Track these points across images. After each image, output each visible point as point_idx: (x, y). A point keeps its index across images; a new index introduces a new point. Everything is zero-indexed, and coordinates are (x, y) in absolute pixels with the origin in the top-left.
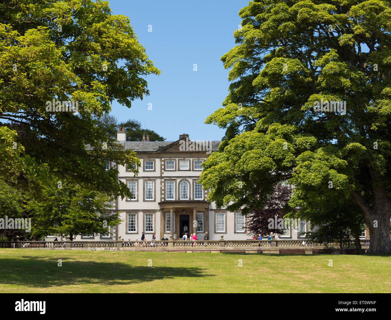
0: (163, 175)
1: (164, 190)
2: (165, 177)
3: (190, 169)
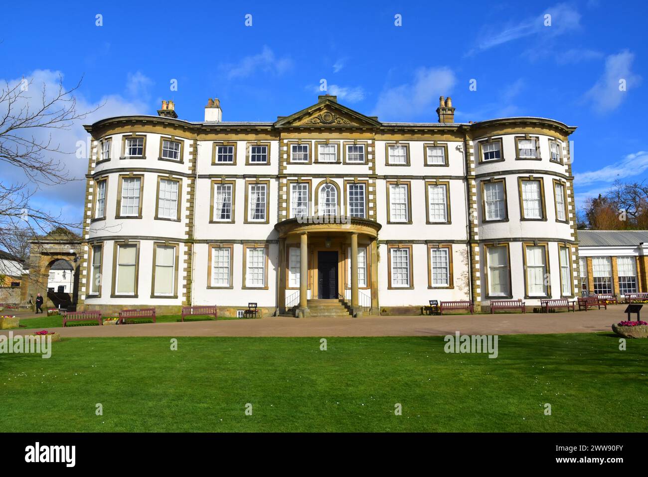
0: (285, 172)
1: (287, 201)
2: (290, 175)
3: (339, 161)
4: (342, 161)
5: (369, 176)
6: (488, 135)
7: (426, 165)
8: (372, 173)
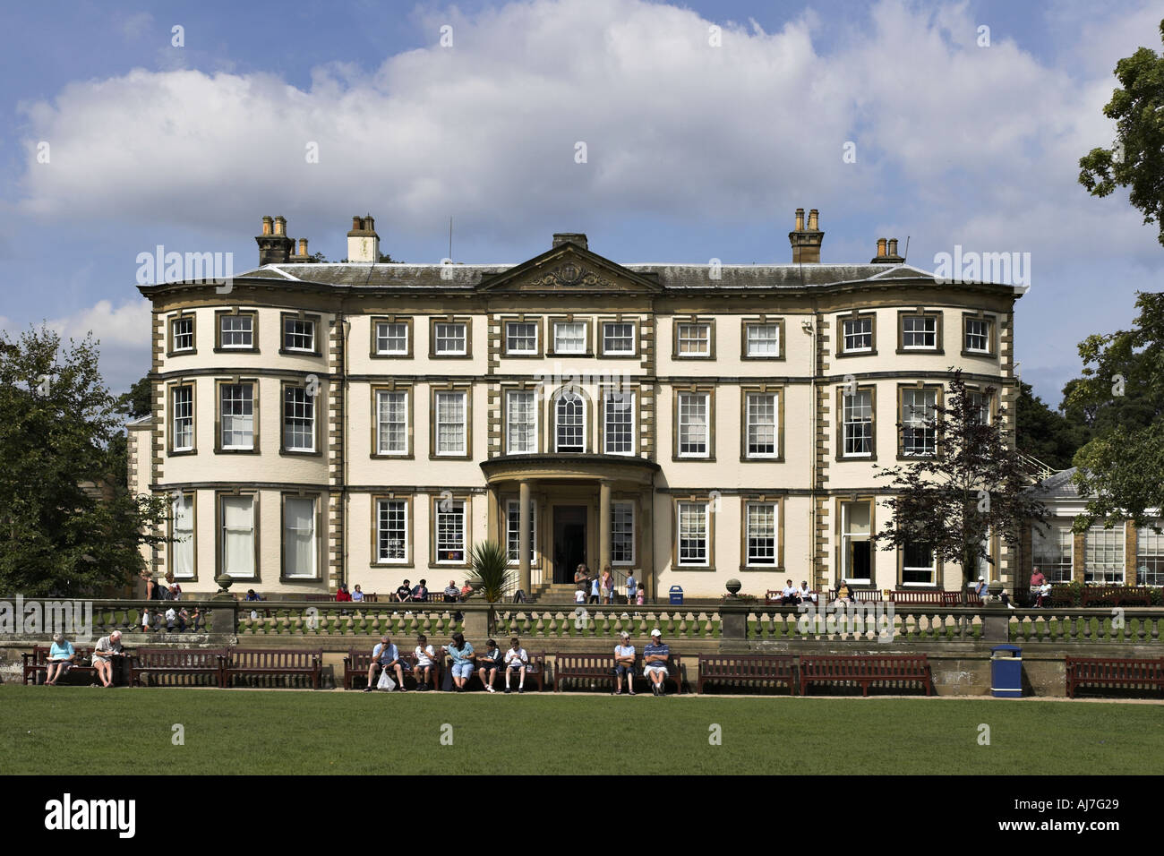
0: (497, 372)
1: (501, 422)
2: (506, 377)
3: (591, 353)
4: (595, 352)
5: (640, 379)
6: (853, 306)
7: (744, 358)
8: (645, 374)
